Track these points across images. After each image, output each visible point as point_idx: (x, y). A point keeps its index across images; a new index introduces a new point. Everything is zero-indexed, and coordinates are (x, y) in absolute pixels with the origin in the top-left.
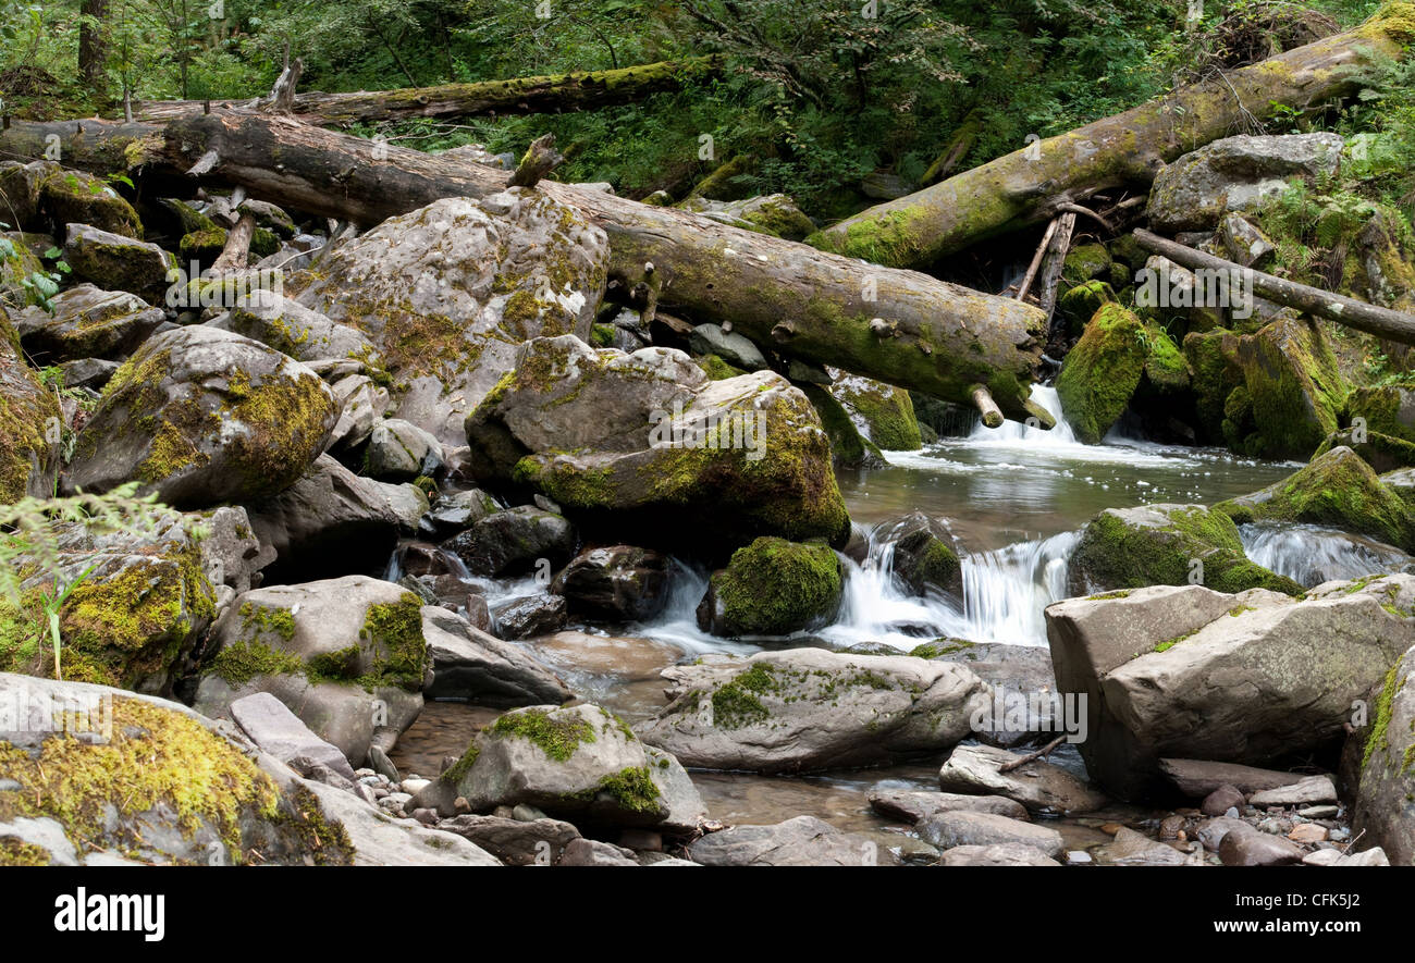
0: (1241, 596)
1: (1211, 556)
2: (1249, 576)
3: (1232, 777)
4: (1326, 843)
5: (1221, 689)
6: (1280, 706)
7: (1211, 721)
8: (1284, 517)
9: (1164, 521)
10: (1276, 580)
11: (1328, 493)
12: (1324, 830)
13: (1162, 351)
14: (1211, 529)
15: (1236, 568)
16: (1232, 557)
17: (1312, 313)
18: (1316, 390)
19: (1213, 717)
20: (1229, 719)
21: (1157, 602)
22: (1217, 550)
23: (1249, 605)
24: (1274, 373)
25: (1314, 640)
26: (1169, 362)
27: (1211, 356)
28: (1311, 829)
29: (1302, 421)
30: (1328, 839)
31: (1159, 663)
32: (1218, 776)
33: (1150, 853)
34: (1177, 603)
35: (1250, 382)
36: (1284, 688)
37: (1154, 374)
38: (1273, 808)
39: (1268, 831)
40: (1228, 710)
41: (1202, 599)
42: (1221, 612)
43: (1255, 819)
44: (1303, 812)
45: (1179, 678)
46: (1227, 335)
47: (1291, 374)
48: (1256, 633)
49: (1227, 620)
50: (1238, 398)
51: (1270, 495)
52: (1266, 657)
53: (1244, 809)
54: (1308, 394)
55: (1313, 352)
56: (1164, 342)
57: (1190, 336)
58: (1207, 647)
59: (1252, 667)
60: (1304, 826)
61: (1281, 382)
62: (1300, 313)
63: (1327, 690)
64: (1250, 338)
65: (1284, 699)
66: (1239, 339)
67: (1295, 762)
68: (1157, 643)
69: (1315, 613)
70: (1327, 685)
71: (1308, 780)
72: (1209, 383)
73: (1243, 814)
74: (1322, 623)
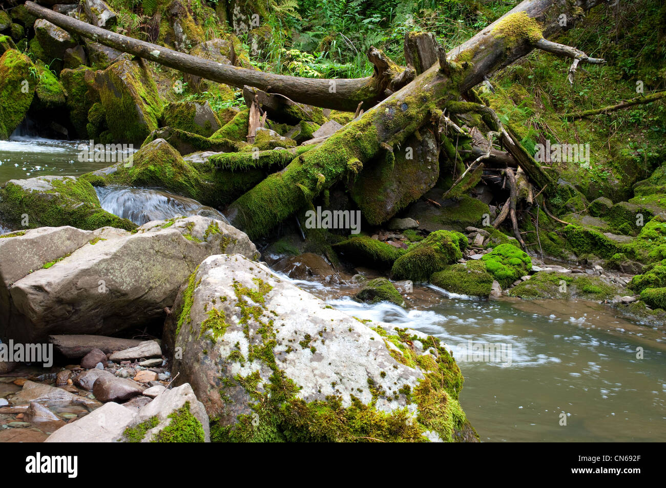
0: (97, 232)
1: (79, 208)
2: (103, 219)
3: (99, 344)
4: (156, 382)
5: (86, 290)
6: (123, 298)
7: (80, 310)
8: (124, 182)
9: (48, 186)
10: (120, 221)
11: (152, 167)
12: (155, 374)
13: (47, 81)
14: (79, 191)
15: (95, 214)
16: (92, 208)
17: (140, 57)
18: (144, 104)
19: (81, 308)
20: (91, 308)
21: (43, 237)
22: (82, 203)
23: (102, 237)
24: (118, 94)
25: (142, 257)
26: (51, 88)
27: (78, 84)
28: (147, 373)
29: (135, 124)
30: (157, 379)
31: (45, 276)
32: (90, 344)
33: (52, 395)
34: (56, 238)
35: (103, 100)
36: (124, 288)
37: (42, 95)
38: (124, 362)
39: (121, 376)
40: (90, 303)
41: (72, 234)
42: (84, 243)
43: (114, 369)
44: (142, 363)
45: (59, 284)
46: (88, 71)
47: (129, 94)
48: (106, 254)
49: (89, 247)
50: (96, 110)
51: (116, 169)
52: (113, 269)
53: (106, 363)
54: (139, 107)
55: (142, 81)
56: (48, 75)
57: (65, 71)
58: (75, 264)
59: (104, 275)
60: (143, 372)
61: (122, 99)
62: (133, 57)
63: (151, 288)
64: (102, 72)
65: (125, 295)
66: (96, 73)
67: (135, 333)
68: (44, 263)
69: (143, 241)
70: (151, 285)
71: (144, 343)
72: (78, 101)
73: (106, 366)
74: (147, 247)
